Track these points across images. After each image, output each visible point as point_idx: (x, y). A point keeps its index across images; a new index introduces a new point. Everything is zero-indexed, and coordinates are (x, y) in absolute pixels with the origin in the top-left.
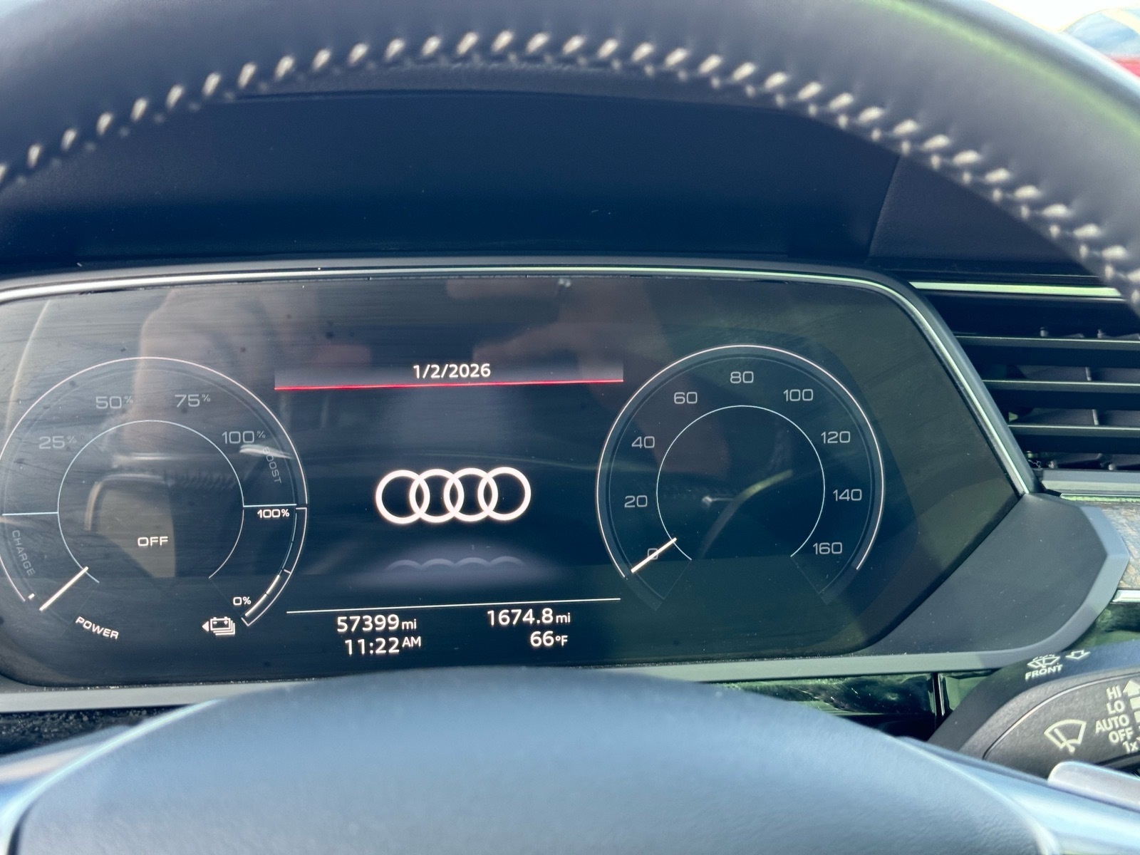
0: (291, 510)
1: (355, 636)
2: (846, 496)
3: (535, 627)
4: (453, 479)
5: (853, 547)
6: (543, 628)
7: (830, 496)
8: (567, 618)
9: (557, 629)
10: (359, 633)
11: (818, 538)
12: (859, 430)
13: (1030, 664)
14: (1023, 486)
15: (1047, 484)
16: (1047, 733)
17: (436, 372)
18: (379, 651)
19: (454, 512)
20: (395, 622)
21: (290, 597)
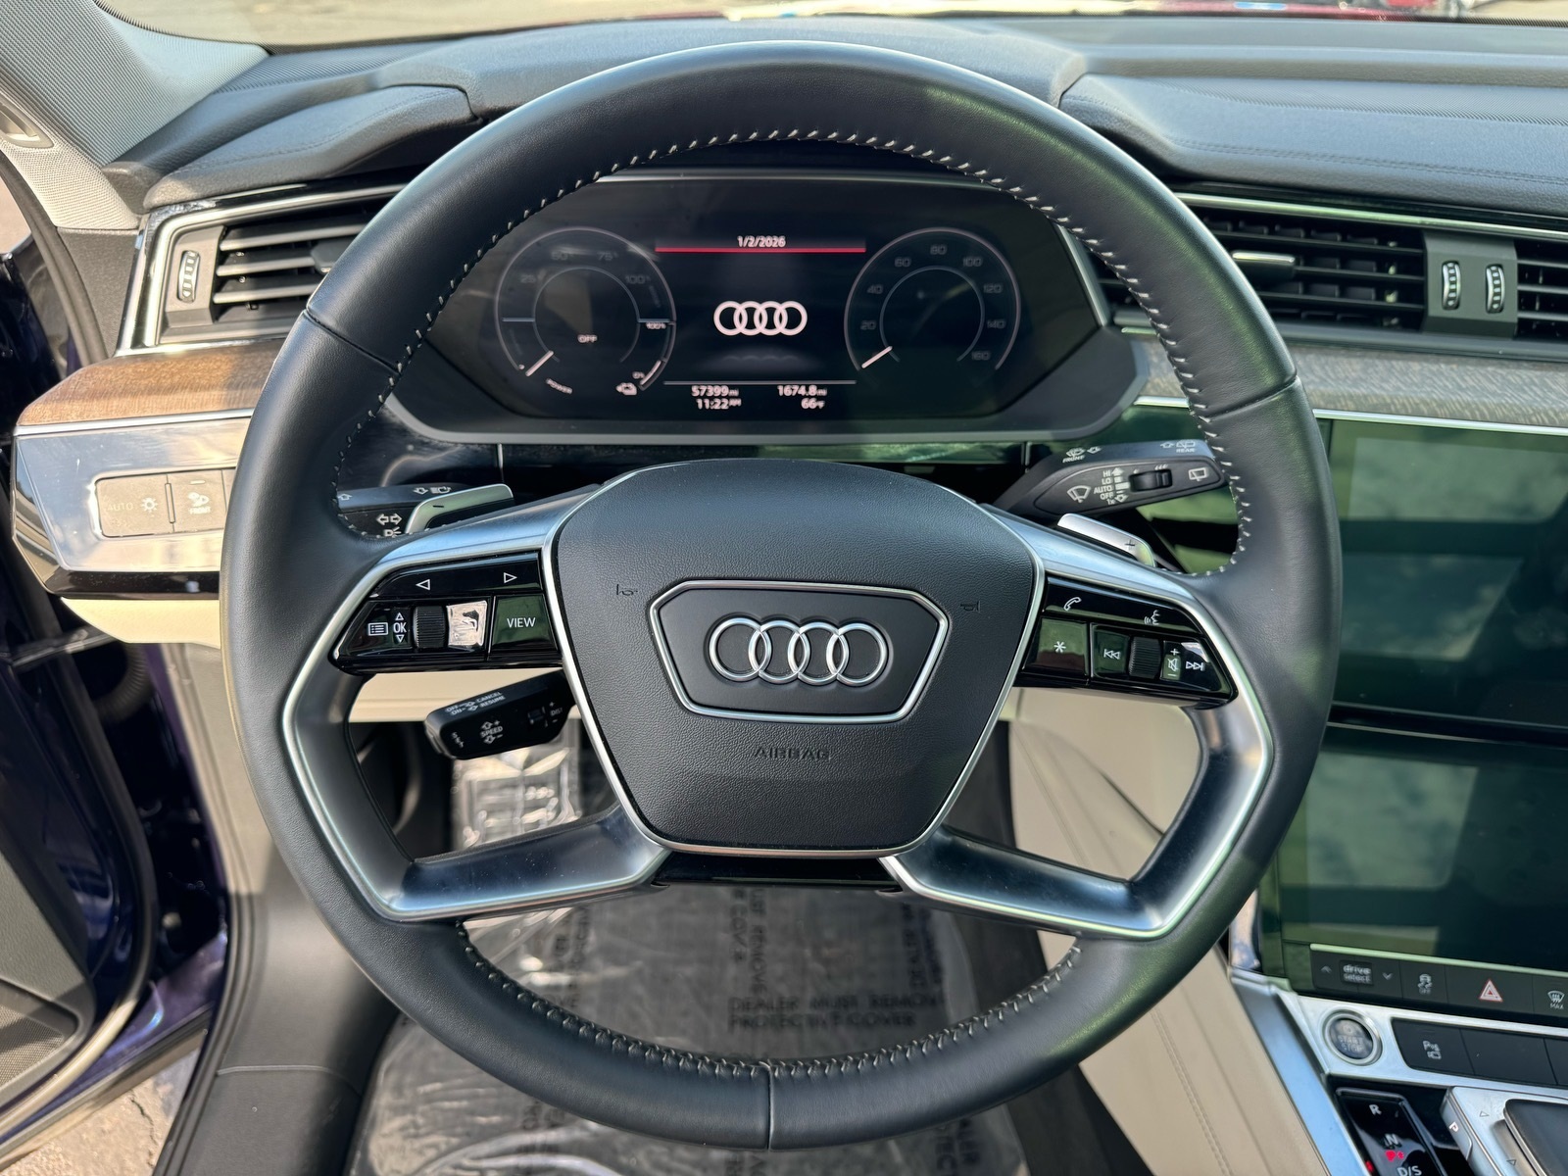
0: (666, 324)
1: (704, 397)
2: (995, 324)
3: (805, 396)
4: (761, 309)
5: (995, 357)
6: (810, 397)
7: (985, 324)
8: (823, 392)
9: (818, 398)
10: (705, 397)
11: (975, 349)
12: (1007, 284)
13: (1068, 453)
14: (1103, 320)
15: (1118, 320)
16: (1069, 492)
17: (751, 242)
18: (717, 407)
19: (761, 328)
20: (725, 391)
21: (665, 374)
